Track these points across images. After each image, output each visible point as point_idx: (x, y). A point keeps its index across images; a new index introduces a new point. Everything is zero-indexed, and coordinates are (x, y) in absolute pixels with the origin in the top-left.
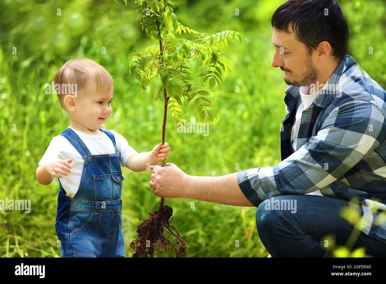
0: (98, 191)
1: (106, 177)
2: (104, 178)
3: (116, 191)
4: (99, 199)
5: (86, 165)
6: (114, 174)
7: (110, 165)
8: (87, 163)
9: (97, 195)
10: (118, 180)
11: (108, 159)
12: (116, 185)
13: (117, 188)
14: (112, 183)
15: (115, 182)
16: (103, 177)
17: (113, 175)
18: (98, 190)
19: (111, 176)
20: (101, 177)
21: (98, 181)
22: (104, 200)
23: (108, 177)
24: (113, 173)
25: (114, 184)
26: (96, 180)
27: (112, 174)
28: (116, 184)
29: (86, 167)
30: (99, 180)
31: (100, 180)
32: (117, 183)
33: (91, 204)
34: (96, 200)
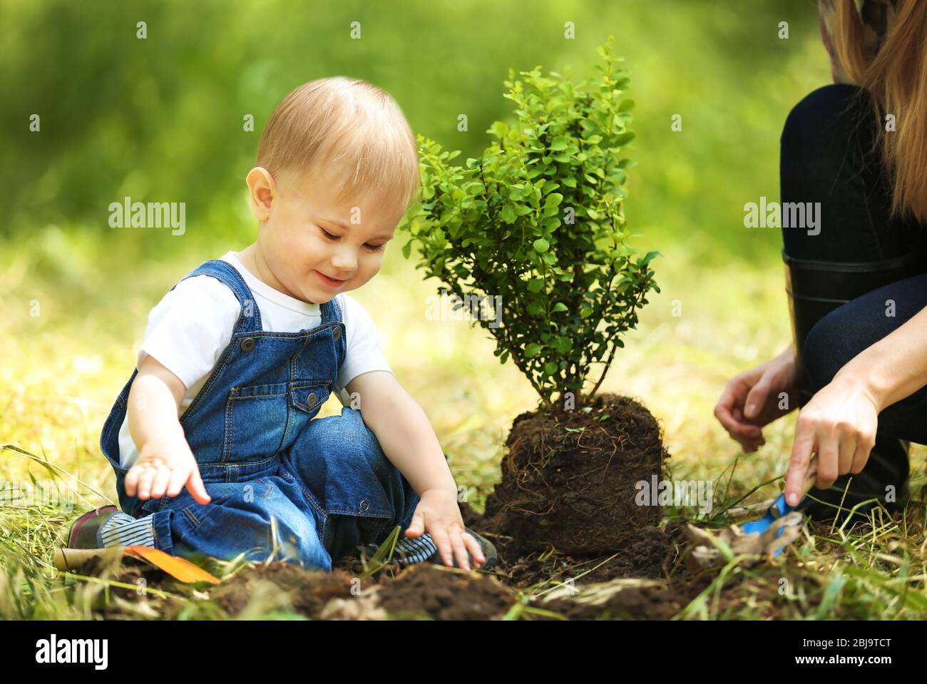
0: (236, 432)
1: (269, 394)
2: (263, 394)
4: (235, 455)
5: (228, 361)
6: (300, 382)
8: (233, 353)
9: (229, 443)
10: (308, 401)
12: (298, 418)
14: (288, 409)
15: (296, 409)
16: (259, 393)
19: (288, 388)
20: (255, 391)
21: (240, 403)
22: (250, 460)
23: (276, 392)
24: (296, 380)
25: (292, 413)
26: (236, 400)
27: (292, 384)
28: (299, 413)
29: (227, 364)
30: (246, 399)
31: (249, 399)
32: (301, 411)
33: (212, 473)
34: (226, 462)
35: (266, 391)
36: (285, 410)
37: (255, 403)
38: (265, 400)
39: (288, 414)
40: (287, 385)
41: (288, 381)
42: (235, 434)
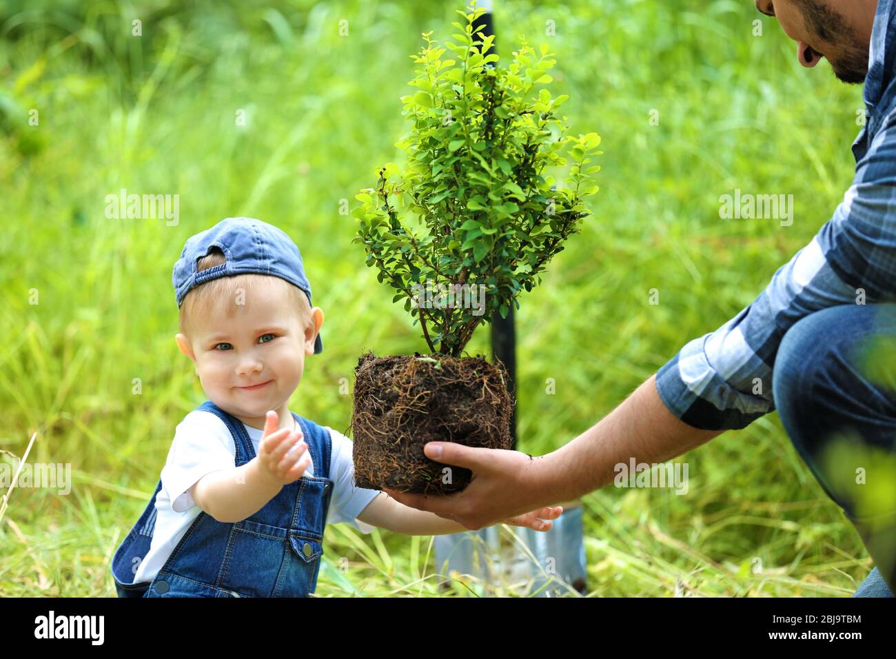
1: (270, 534)
2: (265, 533)
3: (287, 578)
4: (226, 583)
6: (299, 531)
7: (299, 505)
9: (224, 570)
10: (304, 550)
11: (296, 489)
12: (291, 562)
13: (292, 571)
14: (284, 554)
15: (293, 554)
16: (261, 532)
17: (295, 534)
18: (232, 558)
19: (288, 534)
20: (258, 528)
21: (243, 536)
22: (241, 590)
23: (275, 535)
24: (294, 529)
25: (287, 559)
26: (239, 532)
27: (292, 530)
28: (295, 560)
30: (249, 534)
31: (252, 534)
32: (299, 558)
33: (205, 592)
34: (219, 586)
35: (268, 531)
36: (281, 554)
37: (256, 540)
38: (266, 539)
39: (283, 560)
40: (287, 531)
41: (288, 527)
42: (231, 563)
